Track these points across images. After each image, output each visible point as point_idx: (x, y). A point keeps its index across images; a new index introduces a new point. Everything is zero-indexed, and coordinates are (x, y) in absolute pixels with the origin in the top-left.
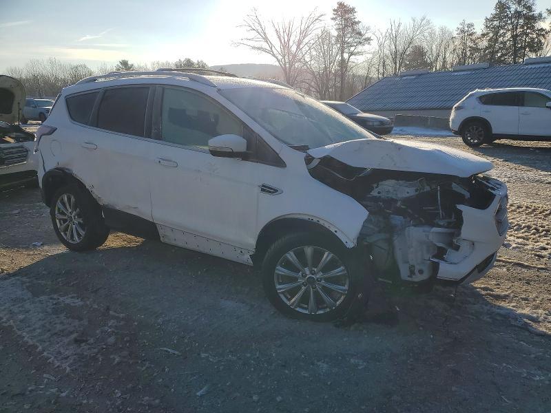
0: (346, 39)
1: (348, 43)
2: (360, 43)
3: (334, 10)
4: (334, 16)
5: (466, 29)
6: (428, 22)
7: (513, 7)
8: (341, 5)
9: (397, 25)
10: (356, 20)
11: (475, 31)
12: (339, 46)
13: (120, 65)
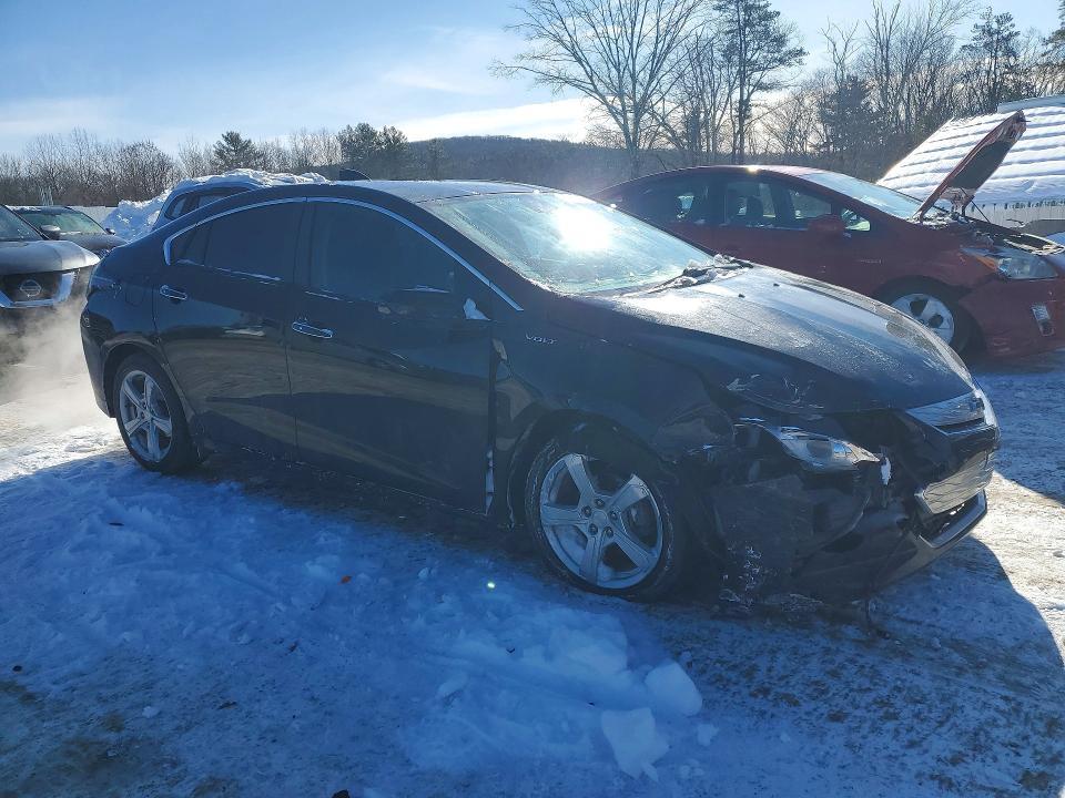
0: (750, 55)
1: (754, 63)
2: (781, 61)
4: (721, 3)
5: (995, 26)
10: (770, 9)
11: (1014, 30)
13: (224, 143)
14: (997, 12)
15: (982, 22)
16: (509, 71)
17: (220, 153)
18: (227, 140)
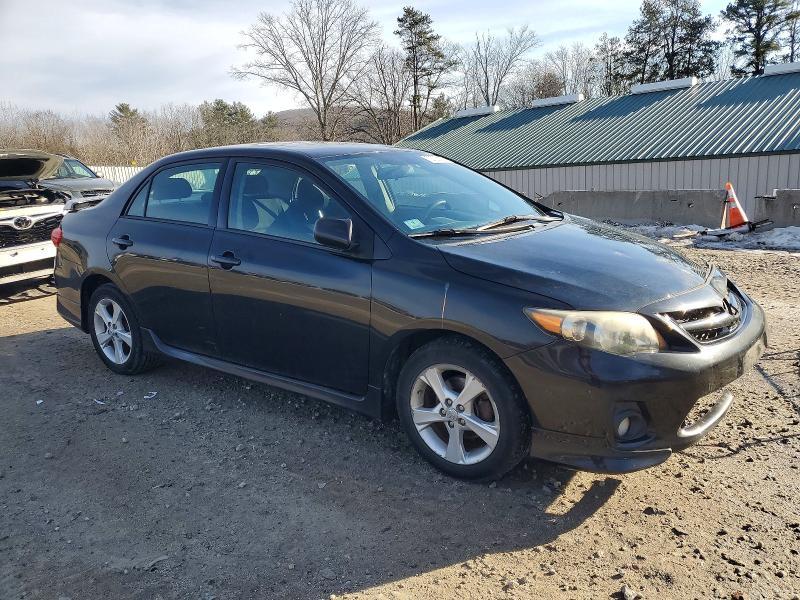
0: (420, 64)
1: (424, 70)
2: (442, 69)
3: (399, 20)
4: (400, 29)
5: (610, 47)
7: (667, 11)
8: (409, 12)
10: (434, 34)
13: (118, 112)
14: (610, 37)
15: (601, 43)
17: (114, 119)
18: (120, 109)
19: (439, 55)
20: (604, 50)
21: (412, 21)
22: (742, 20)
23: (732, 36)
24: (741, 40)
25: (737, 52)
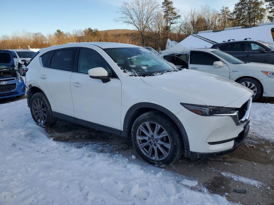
0: (169, 16)
1: (170, 18)
2: (176, 18)
4: (163, 6)
5: (225, 10)
6: (209, 7)
9: (194, 9)
10: (173, 7)
12: (165, 20)
14: (225, 7)
15: (222, 9)
16: (117, 21)
17: (56, 35)
18: (57, 31)
19: (175, 14)
20: (223, 11)
21: (167, 3)
22: (271, 2)
23: (268, 7)
24: (271, 8)
25: (269, 12)
